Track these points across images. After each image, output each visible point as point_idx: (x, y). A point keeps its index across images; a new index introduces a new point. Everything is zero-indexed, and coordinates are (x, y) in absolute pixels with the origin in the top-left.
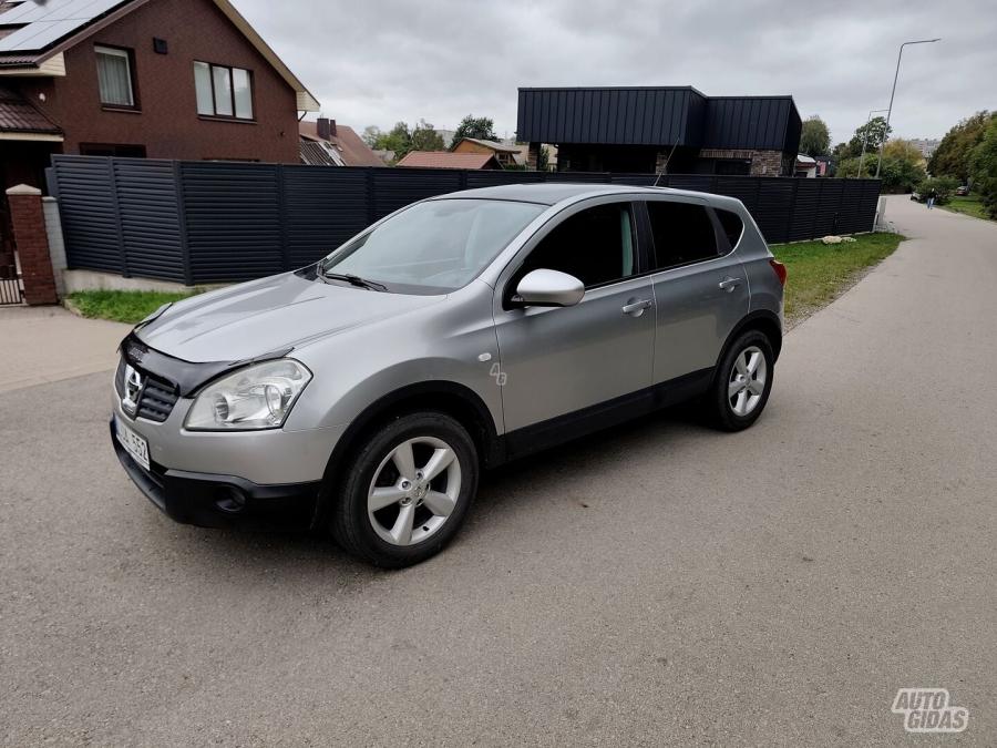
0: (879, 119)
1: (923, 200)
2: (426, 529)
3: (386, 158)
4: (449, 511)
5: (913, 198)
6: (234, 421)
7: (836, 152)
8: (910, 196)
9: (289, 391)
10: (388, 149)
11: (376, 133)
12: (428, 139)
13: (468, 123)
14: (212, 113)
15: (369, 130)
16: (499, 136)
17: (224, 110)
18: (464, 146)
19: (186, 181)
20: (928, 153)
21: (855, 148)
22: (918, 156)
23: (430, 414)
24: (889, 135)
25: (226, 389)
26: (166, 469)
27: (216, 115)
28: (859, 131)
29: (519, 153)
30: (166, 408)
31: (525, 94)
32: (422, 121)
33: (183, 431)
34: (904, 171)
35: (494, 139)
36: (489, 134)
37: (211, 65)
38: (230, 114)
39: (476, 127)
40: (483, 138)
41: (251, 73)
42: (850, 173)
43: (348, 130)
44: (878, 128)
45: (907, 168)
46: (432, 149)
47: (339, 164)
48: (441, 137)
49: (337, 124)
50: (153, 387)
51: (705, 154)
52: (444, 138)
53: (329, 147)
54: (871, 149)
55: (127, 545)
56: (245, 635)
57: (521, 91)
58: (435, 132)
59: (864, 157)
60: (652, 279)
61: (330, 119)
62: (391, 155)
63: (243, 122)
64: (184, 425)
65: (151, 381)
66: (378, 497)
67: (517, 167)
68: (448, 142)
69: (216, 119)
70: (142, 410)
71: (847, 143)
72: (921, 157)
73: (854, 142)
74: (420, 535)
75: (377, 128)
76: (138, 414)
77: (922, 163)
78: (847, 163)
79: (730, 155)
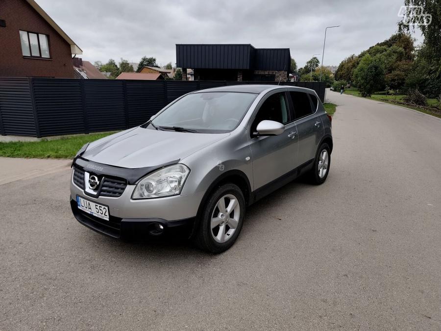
0: (315, 58)
1: (335, 90)
2: (228, 235)
3: (107, 75)
4: (236, 226)
5: (331, 90)
6: (155, 194)
7: (299, 72)
8: (329, 89)
9: (181, 178)
10: (106, 72)
11: (100, 64)
12: (126, 67)
13: (144, 59)
14: (29, 55)
15: (96, 63)
16: (159, 66)
17: (36, 53)
18: (144, 70)
19: (35, 88)
20: (333, 71)
21: (307, 70)
22: (330, 73)
23: (230, 184)
24: (319, 64)
25: (152, 180)
26: (122, 219)
27: (31, 56)
28: (308, 63)
29: (170, 73)
30: (119, 190)
31: (179, 47)
32: (122, 59)
33: (132, 201)
34: (326, 79)
35: (157, 67)
36: (154, 65)
37: (28, 32)
38: (39, 55)
39: (148, 61)
40: (153, 66)
41: (48, 37)
42: (306, 80)
43: (88, 63)
44: (314, 62)
45: (327, 78)
46: (128, 72)
47: (86, 78)
48: (132, 66)
49: (83, 60)
50: (108, 181)
51: (257, 72)
52: (133, 66)
53: (81, 71)
54: (314, 70)
55: (88, 258)
56: (170, 289)
57: (177, 45)
58: (128, 64)
59: (311, 73)
60: (295, 123)
61: (79, 58)
62: (109, 74)
63: (45, 60)
64: (132, 198)
65: (106, 179)
66: (214, 222)
67: (170, 79)
68: (136, 68)
69: (32, 58)
70: (102, 193)
71: (303, 68)
72: (331, 73)
73: (306, 67)
74: (227, 238)
75: (100, 62)
76: (99, 195)
77: (332, 75)
78: (305, 76)
79: (266, 73)
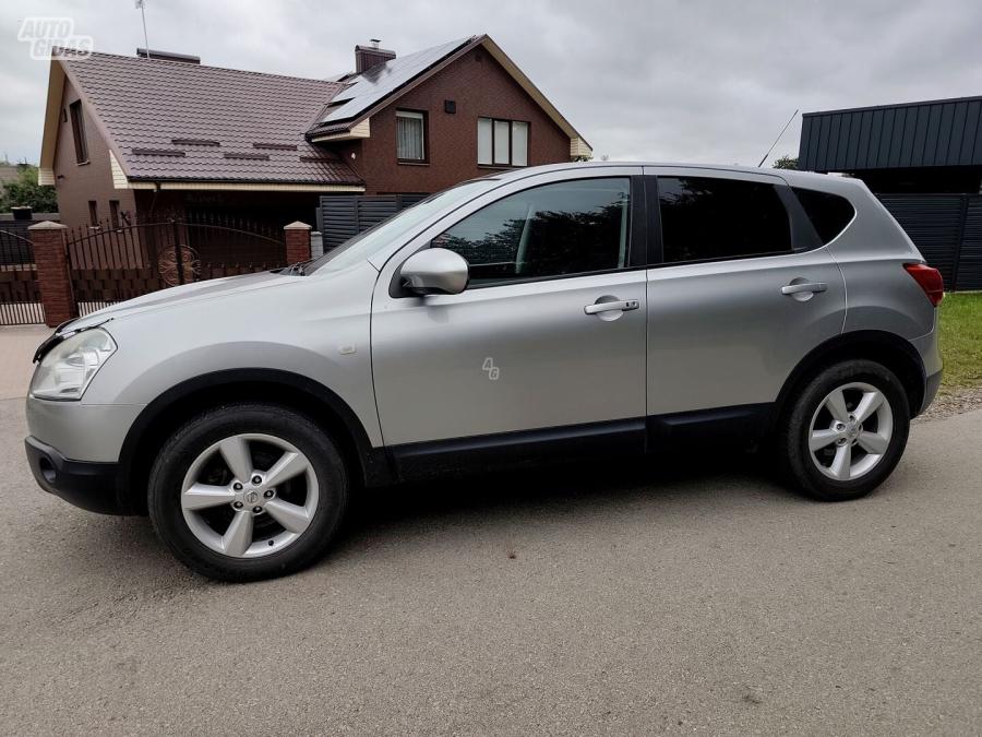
2: (272, 544)
4: (302, 528)
14: (490, 163)
17: (501, 159)
27: (494, 164)
31: (810, 119)
37: (493, 120)
38: (507, 162)
41: (529, 127)
69: (494, 167)
74: (262, 550)
